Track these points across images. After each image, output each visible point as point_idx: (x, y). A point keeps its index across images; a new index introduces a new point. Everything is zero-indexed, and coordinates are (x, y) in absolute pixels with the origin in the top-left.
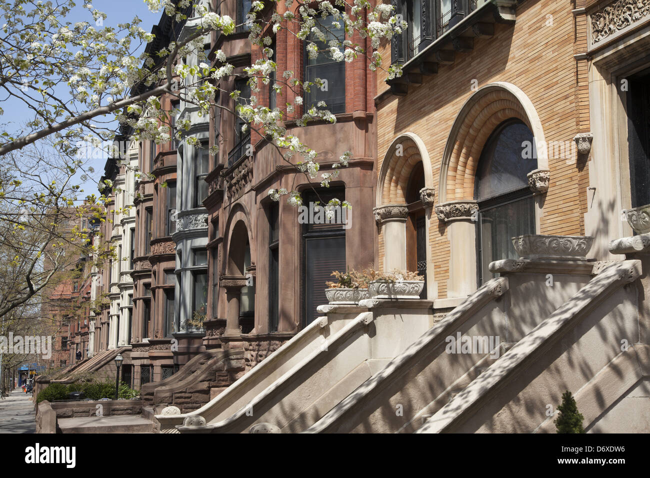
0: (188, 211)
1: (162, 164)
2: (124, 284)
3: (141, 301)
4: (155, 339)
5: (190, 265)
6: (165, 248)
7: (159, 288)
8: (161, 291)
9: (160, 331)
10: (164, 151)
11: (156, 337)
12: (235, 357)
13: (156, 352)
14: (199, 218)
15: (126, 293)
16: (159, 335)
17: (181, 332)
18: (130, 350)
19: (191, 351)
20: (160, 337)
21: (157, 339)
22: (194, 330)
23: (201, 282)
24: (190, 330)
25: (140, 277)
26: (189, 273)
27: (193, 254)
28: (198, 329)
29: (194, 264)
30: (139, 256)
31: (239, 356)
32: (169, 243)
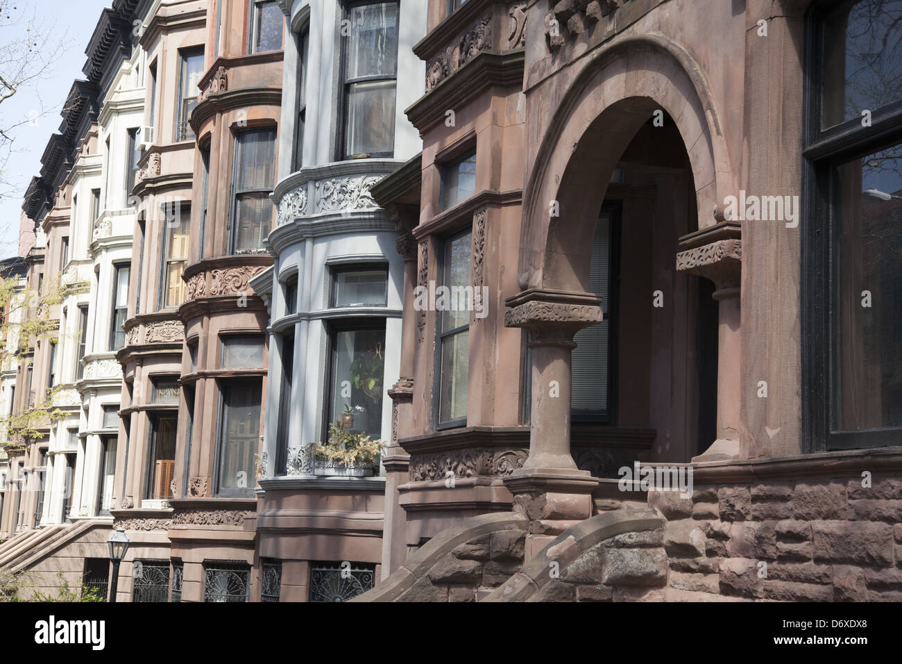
0: (320, 170)
1: (224, 86)
2: (93, 382)
3: (143, 414)
4: (190, 497)
5: (321, 306)
6: (224, 282)
7: (205, 376)
8: (211, 383)
9: (204, 480)
10: (230, 57)
11: (194, 492)
12: (635, 537)
13: (190, 528)
14: (351, 186)
15: (96, 402)
16: (200, 490)
17: (289, 477)
18: (109, 527)
19: (321, 524)
20: (204, 494)
21: (196, 498)
22: (331, 472)
23: (346, 350)
24: (319, 472)
25: (142, 361)
26: (317, 327)
27: (328, 277)
28: (342, 468)
29: (332, 304)
30: (142, 313)
31: (646, 537)
32: (234, 271)
